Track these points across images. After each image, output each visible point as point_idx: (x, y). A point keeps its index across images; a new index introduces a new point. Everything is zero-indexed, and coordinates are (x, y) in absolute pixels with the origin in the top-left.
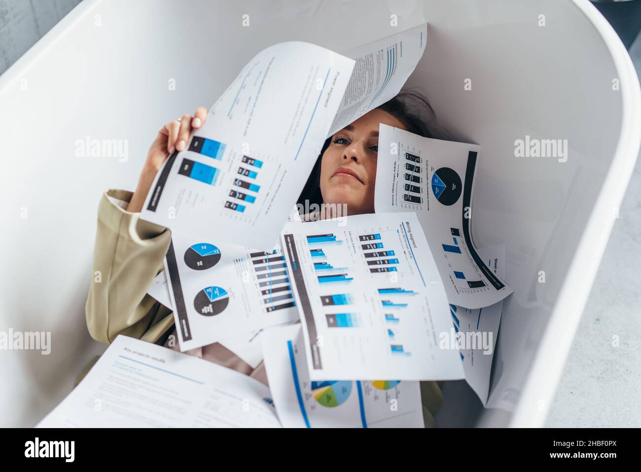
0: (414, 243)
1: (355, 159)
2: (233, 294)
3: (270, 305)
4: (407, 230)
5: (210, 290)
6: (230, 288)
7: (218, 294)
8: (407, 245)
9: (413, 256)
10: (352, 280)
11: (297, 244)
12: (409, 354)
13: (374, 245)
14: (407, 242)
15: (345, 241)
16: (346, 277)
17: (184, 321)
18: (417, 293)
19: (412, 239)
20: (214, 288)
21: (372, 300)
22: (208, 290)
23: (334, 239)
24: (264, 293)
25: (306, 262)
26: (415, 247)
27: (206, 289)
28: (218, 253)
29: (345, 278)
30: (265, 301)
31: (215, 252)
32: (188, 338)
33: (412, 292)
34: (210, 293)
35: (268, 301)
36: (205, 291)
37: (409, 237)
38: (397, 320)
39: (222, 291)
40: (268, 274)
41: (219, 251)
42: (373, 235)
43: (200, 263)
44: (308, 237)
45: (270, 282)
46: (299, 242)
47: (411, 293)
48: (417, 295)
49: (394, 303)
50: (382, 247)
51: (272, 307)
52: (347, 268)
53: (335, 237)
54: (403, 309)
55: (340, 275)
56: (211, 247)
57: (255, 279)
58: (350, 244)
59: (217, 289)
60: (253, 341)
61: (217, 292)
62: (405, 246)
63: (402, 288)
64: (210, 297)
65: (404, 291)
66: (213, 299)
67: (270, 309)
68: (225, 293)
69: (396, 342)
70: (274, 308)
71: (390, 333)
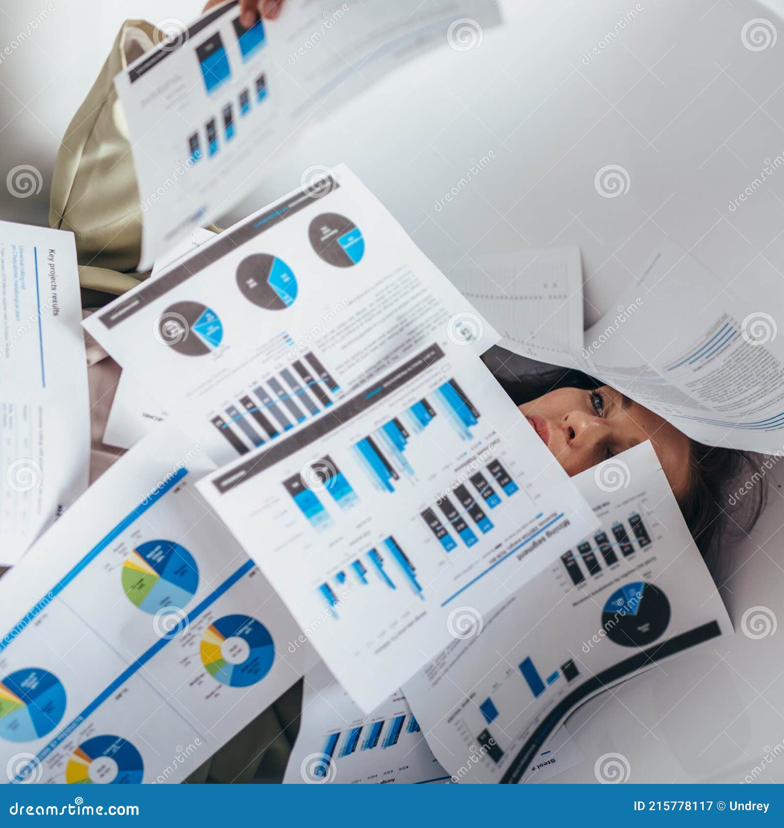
0: (526, 552)
1: (572, 434)
2: (220, 356)
3: (227, 419)
4: (550, 529)
5: (210, 318)
6: (228, 347)
7: (209, 334)
8: (516, 543)
9: (495, 563)
10: (388, 492)
11: (427, 373)
12: (335, 615)
13: (489, 492)
14: (523, 541)
15: (473, 442)
16: (392, 481)
17: (136, 303)
18: (422, 598)
19: (535, 545)
20: (217, 323)
21: (366, 534)
22: (208, 315)
23: (468, 423)
24: (245, 401)
25: (391, 405)
26: (520, 558)
27: (211, 312)
28: (287, 303)
29: (389, 478)
30: (230, 410)
31: (286, 298)
32: (108, 321)
33: (419, 588)
34: (204, 320)
35: (234, 412)
36: (204, 312)
37: (537, 538)
38: (365, 581)
39: (217, 337)
40: (285, 394)
41: (290, 303)
42: (510, 480)
43: (252, 283)
44: (452, 383)
45: (271, 401)
46: (433, 373)
47: (415, 588)
48: (417, 598)
49: (385, 568)
50: (492, 506)
51: (224, 424)
52: (412, 472)
53: (475, 423)
54: (383, 585)
55: (389, 469)
56: (292, 289)
57: (264, 377)
58: (472, 454)
59: (217, 328)
60: (148, 419)
61: (212, 330)
62: (513, 541)
63: (416, 572)
64: (198, 324)
65: (412, 577)
66: (198, 329)
67: (219, 423)
68: (215, 341)
69: (336, 588)
70: (224, 427)
71: (341, 576)
